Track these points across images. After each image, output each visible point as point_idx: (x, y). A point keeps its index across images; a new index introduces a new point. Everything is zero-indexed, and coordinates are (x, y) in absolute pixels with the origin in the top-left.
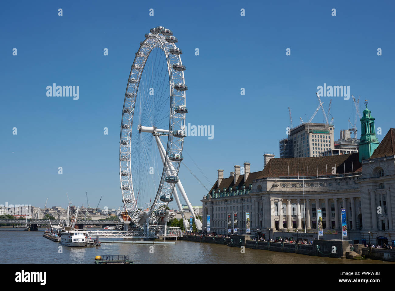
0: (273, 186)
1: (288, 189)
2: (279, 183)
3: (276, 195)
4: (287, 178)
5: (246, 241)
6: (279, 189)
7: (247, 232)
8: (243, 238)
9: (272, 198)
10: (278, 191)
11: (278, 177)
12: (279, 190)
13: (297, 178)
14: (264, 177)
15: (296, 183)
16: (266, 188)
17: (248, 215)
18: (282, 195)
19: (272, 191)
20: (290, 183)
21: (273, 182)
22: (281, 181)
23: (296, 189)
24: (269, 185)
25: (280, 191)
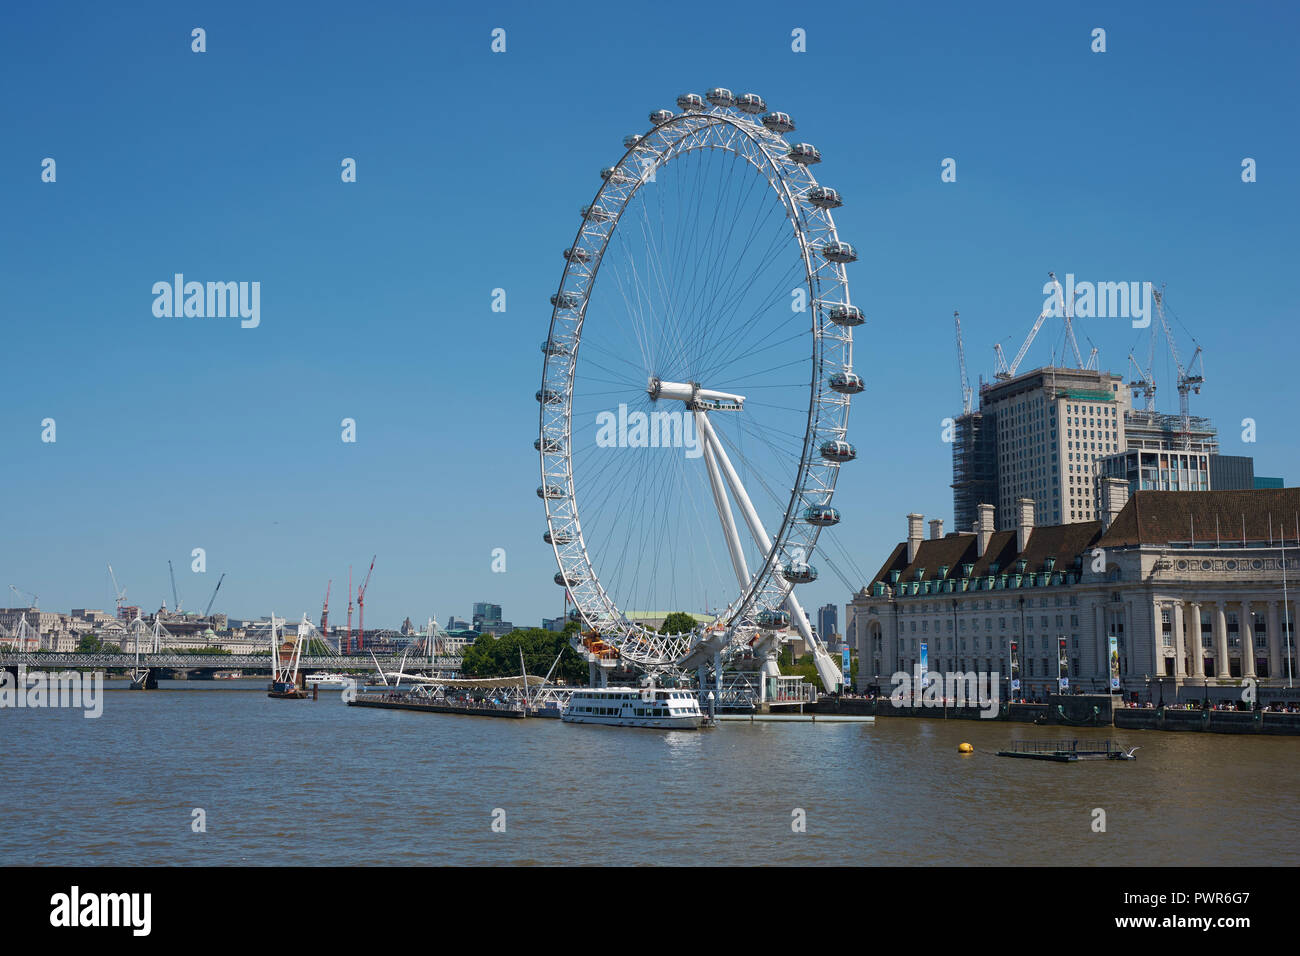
0: (1157, 568)
1: (1193, 575)
2: (1171, 558)
3: (1166, 591)
4: (1188, 546)
5: (1116, 709)
6: (1169, 575)
7: (1113, 687)
8: (1105, 704)
9: (1157, 599)
10: (1173, 581)
11: (1166, 543)
12: (1173, 579)
13: (1214, 546)
14: (1131, 541)
15: (1214, 558)
16: (1139, 571)
17: (1114, 642)
18: (1181, 591)
19: (1157, 581)
20: (1199, 558)
21: (1158, 557)
22: (1174, 553)
23: (1218, 574)
24: (1147, 563)
25: (1178, 581)
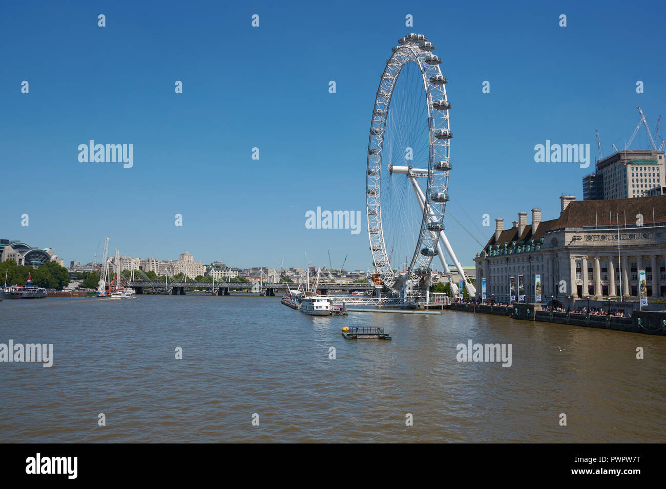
0: (574, 239)
1: (595, 243)
2: (583, 235)
3: (579, 251)
4: (594, 228)
5: (537, 311)
6: (583, 242)
7: (537, 300)
8: (532, 308)
9: (572, 255)
10: (581, 246)
11: (581, 227)
12: (582, 245)
13: (609, 227)
14: (561, 227)
15: (607, 234)
16: (564, 241)
17: (538, 277)
18: (586, 251)
19: (572, 246)
20: (599, 234)
21: (574, 234)
22: (585, 232)
23: (609, 242)
24: (568, 238)
25: (584, 246)
